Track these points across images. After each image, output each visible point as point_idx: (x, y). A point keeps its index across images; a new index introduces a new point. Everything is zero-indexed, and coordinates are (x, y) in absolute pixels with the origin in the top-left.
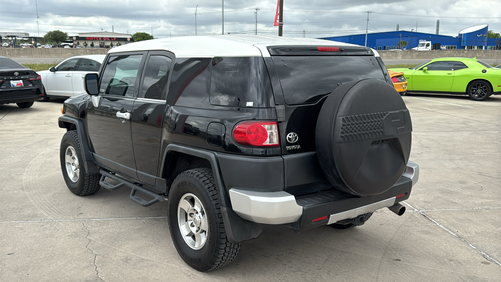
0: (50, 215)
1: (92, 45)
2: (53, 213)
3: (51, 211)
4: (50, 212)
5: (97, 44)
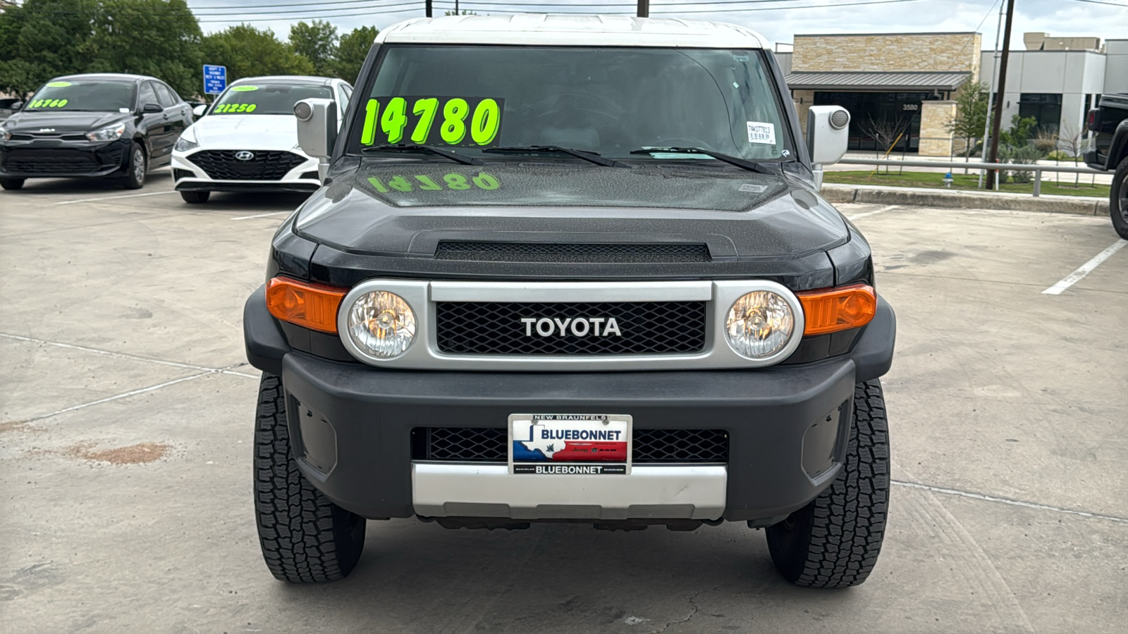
0: (937, 511)
2: (928, 516)
3: (934, 523)
4: (935, 520)
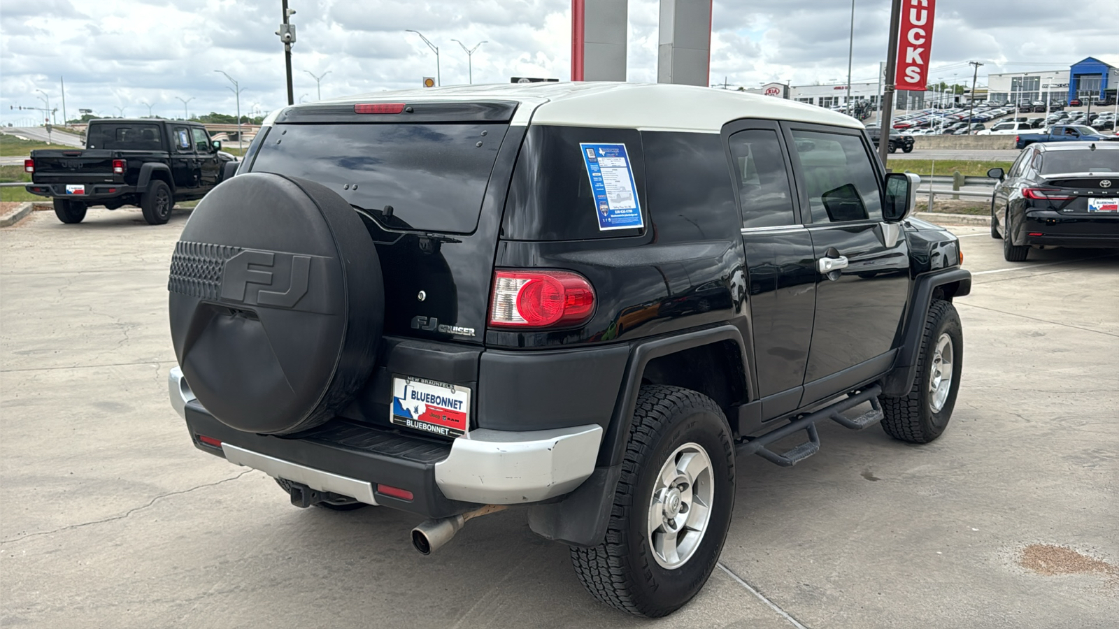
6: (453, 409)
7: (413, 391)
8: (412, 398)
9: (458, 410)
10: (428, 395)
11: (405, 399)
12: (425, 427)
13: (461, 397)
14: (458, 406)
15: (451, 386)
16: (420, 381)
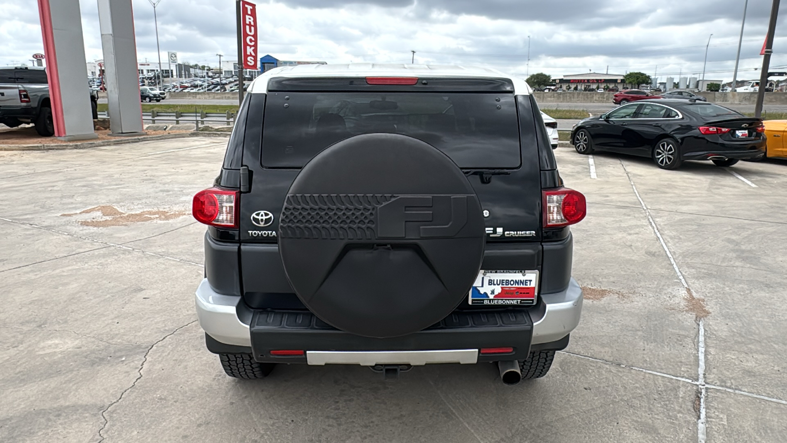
1: (576, 89)
5: (581, 87)
6: (524, 286)
7: (489, 280)
8: (489, 284)
9: (528, 286)
10: (503, 280)
11: (482, 286)
12: (500, 302)
13: (532, 278)
14: (528, 284)
15: (523, 271)
16: (496, 272)
